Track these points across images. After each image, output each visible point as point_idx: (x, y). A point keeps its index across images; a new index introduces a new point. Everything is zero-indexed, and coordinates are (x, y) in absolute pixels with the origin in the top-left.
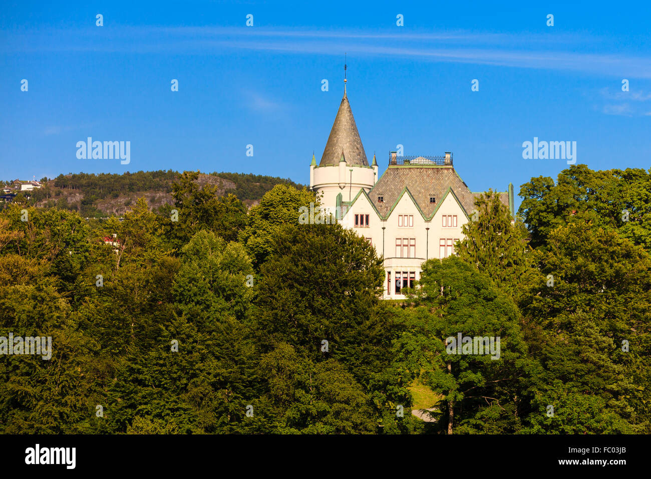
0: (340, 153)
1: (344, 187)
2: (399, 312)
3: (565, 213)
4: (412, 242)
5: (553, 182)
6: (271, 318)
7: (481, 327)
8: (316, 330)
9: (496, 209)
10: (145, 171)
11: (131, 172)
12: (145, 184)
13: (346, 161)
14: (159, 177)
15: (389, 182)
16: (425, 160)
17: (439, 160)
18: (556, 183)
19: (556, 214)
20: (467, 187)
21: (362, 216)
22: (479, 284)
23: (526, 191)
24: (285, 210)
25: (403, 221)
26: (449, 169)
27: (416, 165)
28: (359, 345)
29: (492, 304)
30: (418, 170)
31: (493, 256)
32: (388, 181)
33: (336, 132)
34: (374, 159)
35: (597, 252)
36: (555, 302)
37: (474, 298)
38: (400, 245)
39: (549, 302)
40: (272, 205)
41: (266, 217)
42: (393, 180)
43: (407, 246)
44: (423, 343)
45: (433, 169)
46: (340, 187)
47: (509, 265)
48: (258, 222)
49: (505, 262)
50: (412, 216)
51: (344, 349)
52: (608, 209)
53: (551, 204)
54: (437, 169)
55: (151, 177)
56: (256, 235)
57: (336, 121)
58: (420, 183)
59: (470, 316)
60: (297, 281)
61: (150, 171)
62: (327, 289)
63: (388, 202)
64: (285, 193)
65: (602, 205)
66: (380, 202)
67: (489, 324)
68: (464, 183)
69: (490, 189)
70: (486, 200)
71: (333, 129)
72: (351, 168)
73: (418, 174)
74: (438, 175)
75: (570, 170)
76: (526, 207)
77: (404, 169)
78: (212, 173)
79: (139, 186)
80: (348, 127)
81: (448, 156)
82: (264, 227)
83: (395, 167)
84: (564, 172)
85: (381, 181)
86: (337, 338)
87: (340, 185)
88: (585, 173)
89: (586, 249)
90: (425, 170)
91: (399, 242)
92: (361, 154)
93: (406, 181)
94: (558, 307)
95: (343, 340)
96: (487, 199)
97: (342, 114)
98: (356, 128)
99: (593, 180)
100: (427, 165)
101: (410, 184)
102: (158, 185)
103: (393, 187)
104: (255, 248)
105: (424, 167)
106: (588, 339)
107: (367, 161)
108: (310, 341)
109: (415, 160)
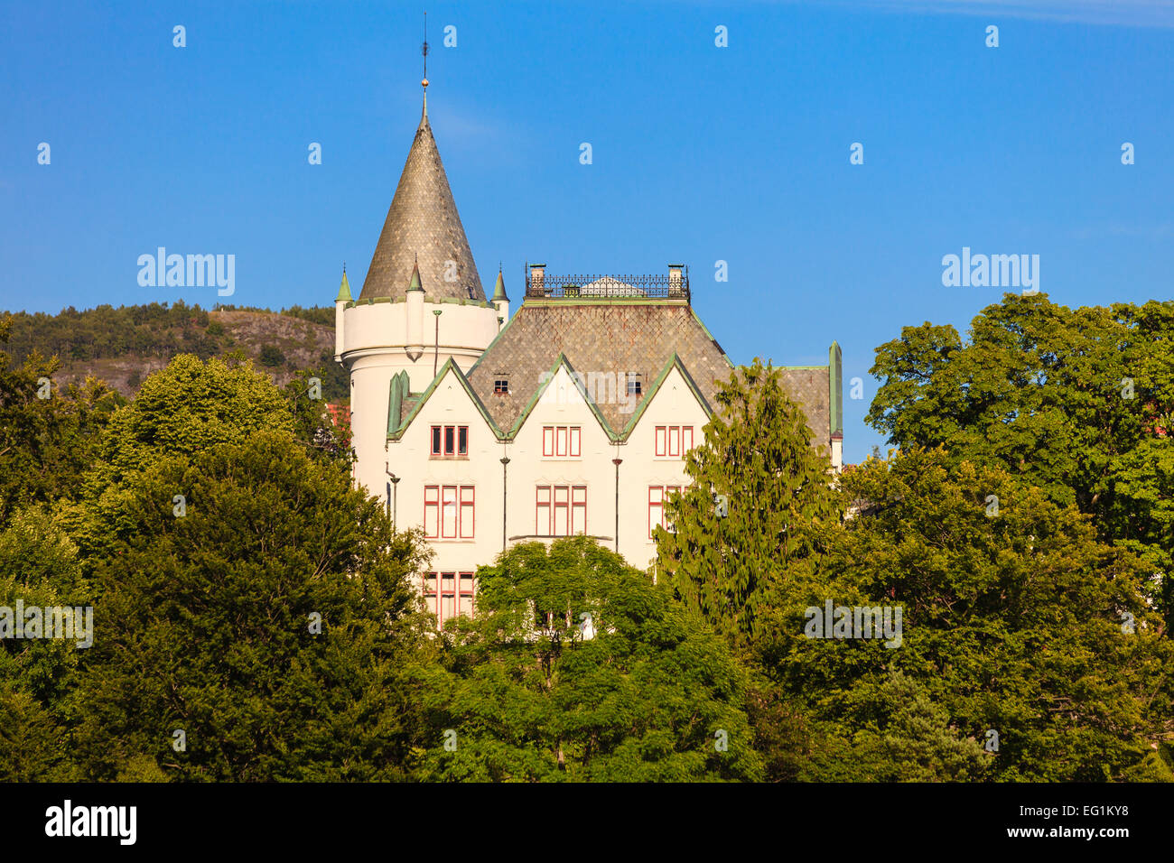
0: (410, 268)
1: (420, 355)
2: (434, 679)
3: (984, 418)
4: (579, 496)
5: (957, 337)
6: (120, 697)
7: (639, 715)
8: (231, 724)
9: (770, 409)
10: (115, 307)
11: (80, 309)
12: (115, 339)
13: (424, 287)
14: (152, 320)
15: (523, 343)
16: (616, 286)
17: (652, 287)
18: (966, 339)
19: (965, 419)
20: (722, 352)
21: (450, 430)
22: (638, 606)
23: (889, 362)
24: (195, 420)
25: (556, 443)
26: (679, 307)
27: (594, 297)
28: (338, 762)
29: (670, 657)
30: (599, 310)
31: (760, 530)
32: (520, 340)
33: (399, 215)
34: (498, 284)
35: (955, 523)
36: (846, 649)
37: (626, 641)
38: (548, 504)
39: (830, 652)
40: (162, 406)
41: (148, 437)
42: (535, 336)
43: (565, 505)
44: (492, 757)
45: (636, 307)
46: (409, 356)
47: (802, 554)
48: (126, 450)
49: (793, 545)
50: (578, 428)
51: (299, 773)
52: (1094, 407)
53: (949, 395)
54: (648, 307)
55: (130, 321)
56: (120, 484)
57: (400, 186)
58: (603, 344)
59: (613, 689)
60: (184, 600)
61: (128, 305)
62: (261, 620)
63: (520, 395)
64: (199, 375)
65: (1077, 395)
66: (500, 394)
67: (661, 706)
68: (715, 343)
69: (755, 360)
70: (746, 389)
71: (394, 207)
72: (438, 307)
73: (598, 321)
74: (650, 323)
75: (1005, 308)
76: (888, 403)
77: (562, 307)
78: (288, 308)
79: (99, 346)
80: (430, 202)
81: (676, 274)
82: (142, 463)
83: (540, 303)
84: (990, 311)
85: (503, 340)
86: (282, 746)
87: (409, 350)
88: (1042, 313)
89: (927, 515)
90: (616, 310)
91: (544, 496)
92: (465, 271)
93: (566, 339)
94: (855, 662)
95: (297, 751)
96: (747, 387)
97: (415, 167)
98: (453, 204)
99: (1058, 332)
100: (624, 299)
101: (578, 347)
102: (148, 340)
103: (534, 356)
104: (118, 516)
105: (614, 303)
106: (915, 744)
107: (480, 290)
108: (215, 752)
109: (591, 286)
